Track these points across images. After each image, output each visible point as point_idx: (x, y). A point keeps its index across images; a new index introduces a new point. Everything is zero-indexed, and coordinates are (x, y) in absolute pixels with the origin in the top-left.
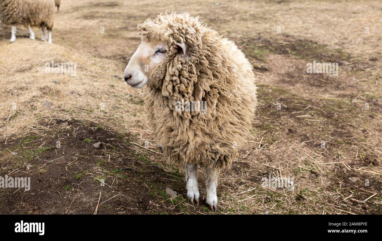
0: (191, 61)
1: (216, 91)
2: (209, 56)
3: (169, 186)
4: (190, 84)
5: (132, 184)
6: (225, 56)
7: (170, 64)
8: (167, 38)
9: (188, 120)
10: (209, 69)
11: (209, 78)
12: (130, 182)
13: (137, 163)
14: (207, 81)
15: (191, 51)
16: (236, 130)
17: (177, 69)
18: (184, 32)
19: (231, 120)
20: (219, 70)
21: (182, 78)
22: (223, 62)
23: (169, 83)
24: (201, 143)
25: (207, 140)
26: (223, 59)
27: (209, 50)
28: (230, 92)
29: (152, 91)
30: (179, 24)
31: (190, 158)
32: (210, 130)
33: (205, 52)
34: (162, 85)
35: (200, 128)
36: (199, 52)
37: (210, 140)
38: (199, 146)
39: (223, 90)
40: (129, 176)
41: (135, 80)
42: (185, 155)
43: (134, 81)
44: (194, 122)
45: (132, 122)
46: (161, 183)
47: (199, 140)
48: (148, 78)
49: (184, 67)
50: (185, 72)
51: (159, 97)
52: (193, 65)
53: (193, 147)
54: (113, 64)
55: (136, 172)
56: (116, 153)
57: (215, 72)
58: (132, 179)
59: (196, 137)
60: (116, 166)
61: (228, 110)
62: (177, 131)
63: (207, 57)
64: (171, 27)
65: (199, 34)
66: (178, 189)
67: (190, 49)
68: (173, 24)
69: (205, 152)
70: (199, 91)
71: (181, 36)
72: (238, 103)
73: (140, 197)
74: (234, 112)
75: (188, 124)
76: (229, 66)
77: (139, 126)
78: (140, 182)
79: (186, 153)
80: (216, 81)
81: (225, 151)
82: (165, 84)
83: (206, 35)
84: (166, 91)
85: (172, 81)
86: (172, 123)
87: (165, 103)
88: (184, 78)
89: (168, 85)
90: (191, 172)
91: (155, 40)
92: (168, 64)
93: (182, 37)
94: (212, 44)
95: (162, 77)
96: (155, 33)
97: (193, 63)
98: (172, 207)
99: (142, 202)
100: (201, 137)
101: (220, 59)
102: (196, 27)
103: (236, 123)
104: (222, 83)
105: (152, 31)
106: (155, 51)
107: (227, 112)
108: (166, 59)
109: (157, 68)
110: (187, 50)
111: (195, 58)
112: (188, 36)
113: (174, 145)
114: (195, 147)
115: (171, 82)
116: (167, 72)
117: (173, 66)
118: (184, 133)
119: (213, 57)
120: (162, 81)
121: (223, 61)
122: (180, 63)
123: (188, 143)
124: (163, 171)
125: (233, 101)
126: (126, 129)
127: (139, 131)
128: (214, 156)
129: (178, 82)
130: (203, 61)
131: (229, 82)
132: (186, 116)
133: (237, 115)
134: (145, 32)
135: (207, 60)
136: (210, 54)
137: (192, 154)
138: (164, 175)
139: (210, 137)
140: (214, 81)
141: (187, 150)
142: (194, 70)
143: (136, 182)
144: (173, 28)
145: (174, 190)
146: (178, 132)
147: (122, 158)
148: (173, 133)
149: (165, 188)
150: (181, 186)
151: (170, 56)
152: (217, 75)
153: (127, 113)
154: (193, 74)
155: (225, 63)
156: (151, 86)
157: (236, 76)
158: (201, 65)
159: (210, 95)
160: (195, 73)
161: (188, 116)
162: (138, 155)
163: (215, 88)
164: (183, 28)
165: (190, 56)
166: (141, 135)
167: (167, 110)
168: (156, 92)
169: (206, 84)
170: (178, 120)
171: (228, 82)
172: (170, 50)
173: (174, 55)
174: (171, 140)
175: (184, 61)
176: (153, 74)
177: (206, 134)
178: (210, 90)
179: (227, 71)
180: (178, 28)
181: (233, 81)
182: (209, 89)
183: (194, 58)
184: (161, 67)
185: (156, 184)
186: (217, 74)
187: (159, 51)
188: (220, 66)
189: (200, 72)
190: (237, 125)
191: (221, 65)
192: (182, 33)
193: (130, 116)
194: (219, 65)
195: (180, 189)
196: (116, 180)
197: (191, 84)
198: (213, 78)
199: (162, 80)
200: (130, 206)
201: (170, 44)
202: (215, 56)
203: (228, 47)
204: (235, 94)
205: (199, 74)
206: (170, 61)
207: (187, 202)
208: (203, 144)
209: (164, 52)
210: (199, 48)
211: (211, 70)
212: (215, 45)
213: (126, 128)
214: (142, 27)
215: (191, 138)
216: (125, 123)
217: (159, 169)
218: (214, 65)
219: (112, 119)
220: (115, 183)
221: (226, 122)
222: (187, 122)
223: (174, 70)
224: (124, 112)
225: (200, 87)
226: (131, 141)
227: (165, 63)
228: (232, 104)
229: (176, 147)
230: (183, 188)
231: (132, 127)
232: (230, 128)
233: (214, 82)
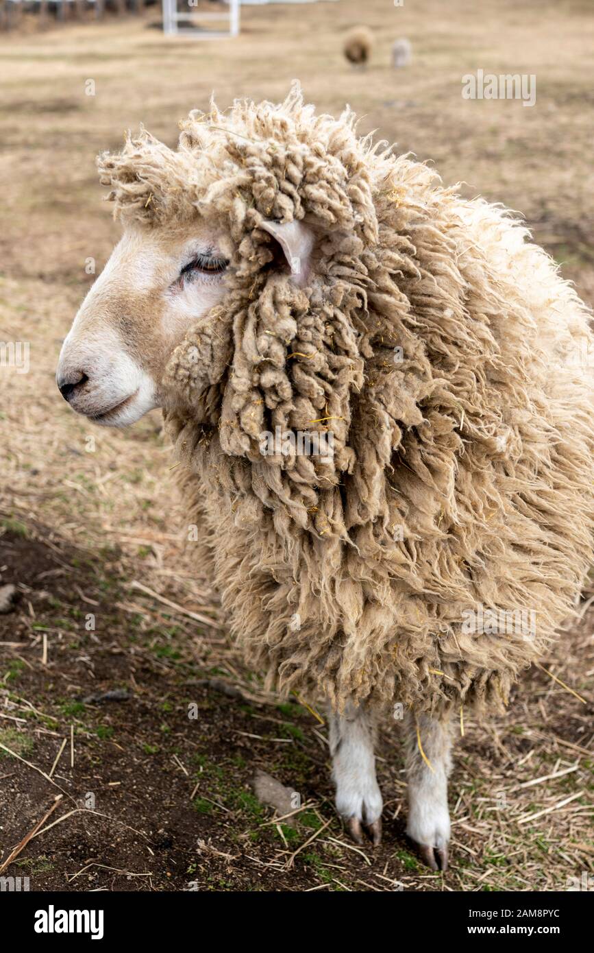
0: (331, 299)
1: (446, 424)
2: (410, 275)
3: (266, 764)
4: (338, 399)
5: (131, 764)
6: (477, 271)
7: (245, 318)
8: (223, 202)
9: (336, 546)
10: (412, 328)
11: (413, 369)
12: (122, 754)
13: (146, 670)
14: (407, 383)
15: (332, 258)
16: (537, 572)
17: (279, 340)
18: (296, 172)
19: (512, 535)
20: (450, 333)
21: (299, 374)
22: (470, 298)
23: (249, 401)
24: (393, 635)
25: (420, 621)
26: (469, 286)
27: (405, 251)
28: (505, 421)
29: (183, 436)
30: (272, 140)
31: (354, 691)
32: (427, 580)
33: (391, 260)
34: (218, 408)
35: (386, 576)
36: (363, 259)
37: (428, 619)
38: (386, 646)
39: (474, 416)
40: (117, 729)
41: (102, 391)
42: (335, 679)
43: (101, 396)
44: (362, 552)
45: (128, 507)
46: (238, 754)
47: (385, 620)
48: (158, 381)
49: (307, 327)
50: (310, 348)
51: (213, 457)
52: (341, 317)
53: (363, 651)
54: (61, 298)
55: (145, 711)
56: (71, 629)
57: (438, 341)
58: (130, 743)
59: (372, 611)
60: (70, 687)
61: (497, 498)
62: (293, 590)
63: (404, 278)
64: (238, 155)
65: (363, 182)
66: (300, 779)
67: (327, 250)
68: (249, 143)
69: (414, 668)
70: (376, 423)
71: (283, 191)
72: (538, 465)
73: (160, 819)
74: (523, 501)
75: (336, 561)
76: (493, 311)
77: (152, 521)
78: (160, 752)
79: (334, 670)
80: (443, 381)
81: (494, 658)
82: (233, 403)
83: (389, 186)
84: (236, 432)
85: (260, 390)
86: (274, 559)
87: (239, 482)
88: (307, 373)
89: (244, 408)
90: (350, 722)
91: (175, 219)
92: (237, 318)
93: (291, 196)
94: (414, 221)
95: (215, 374)
96: (176, 187)
97: (343, 308)
98: (282, 859)
99: (168, 844)
100: (393, 609)
101: (454, 283)
102: (345, 153)
103: (535, 545)
104: (469, 387)
105: (163, 178)
106: (179, 267)
107: (493, 504)
108: (228, 297)
109: (194, 339)
110: (316, 254)
111: (349, 286)
112: (315, 191)
113: (287, 642)
114: (370, 652)
115: (255, 397)
116: (237, 356)
117: (258, 327)
118: (322, 596)
119: (424, 277)
120: (218, 390)
121: (469, 293)
122: (286, 310)
123: (341, 635)
124: (242, 702)
125: (517, 458)
126: (106, 533)
127: (150, 538)
128: (450, 679)
129: (287, 392)
130: (386, 297)
131: (498, 381)
132: (328, 530)
133: (534, 515)
134: (131, 188)
135: (402, 290)
136: (412, 265)
137: (359, 678)
138: (247, 723)
139: (430, 607)
140: (434, 383)
141: (339, 662)
142: (350, 338)
143: (147, 754)
144: (250, 160)
145: (286, 784)
146: (298, 593)
147: (92, 650)
148: (278, 595)
149: (253, 776)
150: (311, 763)
151: (246, 284)
152: (444, 356)
153: (109, 475)
154: (347, 353)
155: (478, 303)
156: (175, 416)
157: (525, 352)
158: (379, 314)
159: (420, 442)
160: (355, 350)
161: (333, 530)
162: (150, 634)
163: (442, 409)
164: (290, 158)
165: (326, 279)
166: (160, 555)
167: (250, 511)
168: (200, 436)
169: (405, 394)
170: (293, 545)
171: (493, 382)
172: (239, 257)
173: (259, 280)
174: (275, 622)
175: (303, 304)
176: (178, 366)
177: (413, 595)
178: (422, 420)
179: (488, 334)
180: (269, 159)
181: (516, 375)
182: (418, 418)
183: (343, 285)
184: (209, 331)
185: (219, 760)
186: (445, 348)
187: (194, 266)
188: (455, 315)
189: (376, 345)
190: (537, 553)
191: (461, 310)
192: (289, 179)
193: (121, 482)
194: (453, 310)
195: (308, 776)
196: (67, 747)
197: (341, 398)
198: (428, 368)
199: (218, 385)
200: (123, 862)
201: (237, 229)
202: (434, 273)
203: (489, 235)
204: (525, 429)
205: (369, 352)
206: (245, 304)
207: (337, 831)
208: (402, 636)
209: (216, 268)
210: (366, 241)
211: (421, 332)
212: (430, 226)
213: (107, 527)
214: (119, 164)
215: (353, 612)
216: (102, 508)
217: (230, 697)
218: (432, 311)
219: (58, 495)
220: (66, 758)
221: (492, 545)
222: (333, 554)
223: (264, 342)
224: (98, 471)
225: (380, 409)
226: (123, 579)
227: (224, 314)
228: (512, 472)
229: (296, 648)
230: (317, 772)
231: (128, 526)
232: (514, 564)
233: (436, 383)
